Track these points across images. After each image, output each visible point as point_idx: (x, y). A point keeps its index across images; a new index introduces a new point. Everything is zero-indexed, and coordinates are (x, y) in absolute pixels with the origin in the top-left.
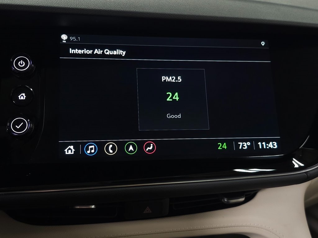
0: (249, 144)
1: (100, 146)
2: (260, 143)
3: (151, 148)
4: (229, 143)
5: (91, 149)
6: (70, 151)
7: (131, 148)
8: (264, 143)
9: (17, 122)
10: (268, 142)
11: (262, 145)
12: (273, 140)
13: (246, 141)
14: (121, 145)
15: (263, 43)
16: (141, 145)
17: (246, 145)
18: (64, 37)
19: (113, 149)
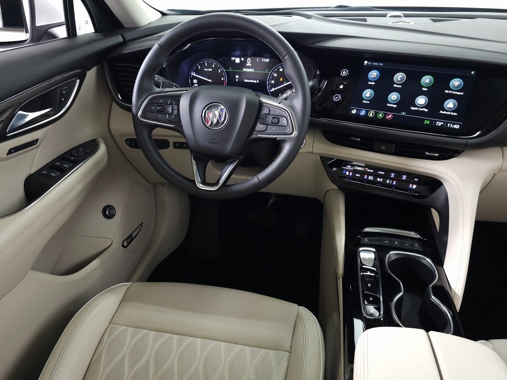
0: (442, 123)
1: (367, 112)
2: (449, 124)
3: (390, 117)
4: (431, 121)
5: (363, 113)
6: (354, 112)
7: (381, 115)
8: (451, 125)
9: (336, 96)
10: (454, 124)
11: (450, 126)
12: (457, 124)
13: (441, 122)
14: (376, 113)
15: (473, 73)
16: (385, 115)
17: (440, 124)
18: (366, 62)
19: (373, 114)
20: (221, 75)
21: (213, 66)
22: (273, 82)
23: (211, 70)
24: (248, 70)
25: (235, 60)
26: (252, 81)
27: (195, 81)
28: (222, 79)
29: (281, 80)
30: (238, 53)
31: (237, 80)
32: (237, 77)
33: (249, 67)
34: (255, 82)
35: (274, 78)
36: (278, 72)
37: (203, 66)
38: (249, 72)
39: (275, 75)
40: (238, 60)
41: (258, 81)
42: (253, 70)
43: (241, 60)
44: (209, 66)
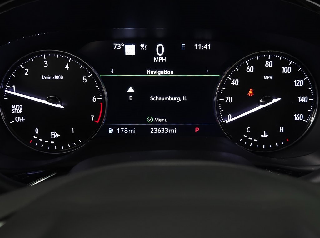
20: (90, 89)
21: (67, 67)
22: (229, 99)
23: (61, 77)
24: (159, 73)
25: (123, 48)
26: (170, 99)
27: (17, 109)
28: (94, 99)
29: (251, 92)
30: (129, 31)
31: (130, 98)
32: (131, 90)
33: (160, 66)
34: (179, 100)
35: (231, 90)
36: (241, 75)
37: (37, 69)
38: (162, 78)
39: (235, 82)
40: (130, 50)
41: (185, 98)
42: (172, 72)
43: (138, 49)
44: (56, 68)
